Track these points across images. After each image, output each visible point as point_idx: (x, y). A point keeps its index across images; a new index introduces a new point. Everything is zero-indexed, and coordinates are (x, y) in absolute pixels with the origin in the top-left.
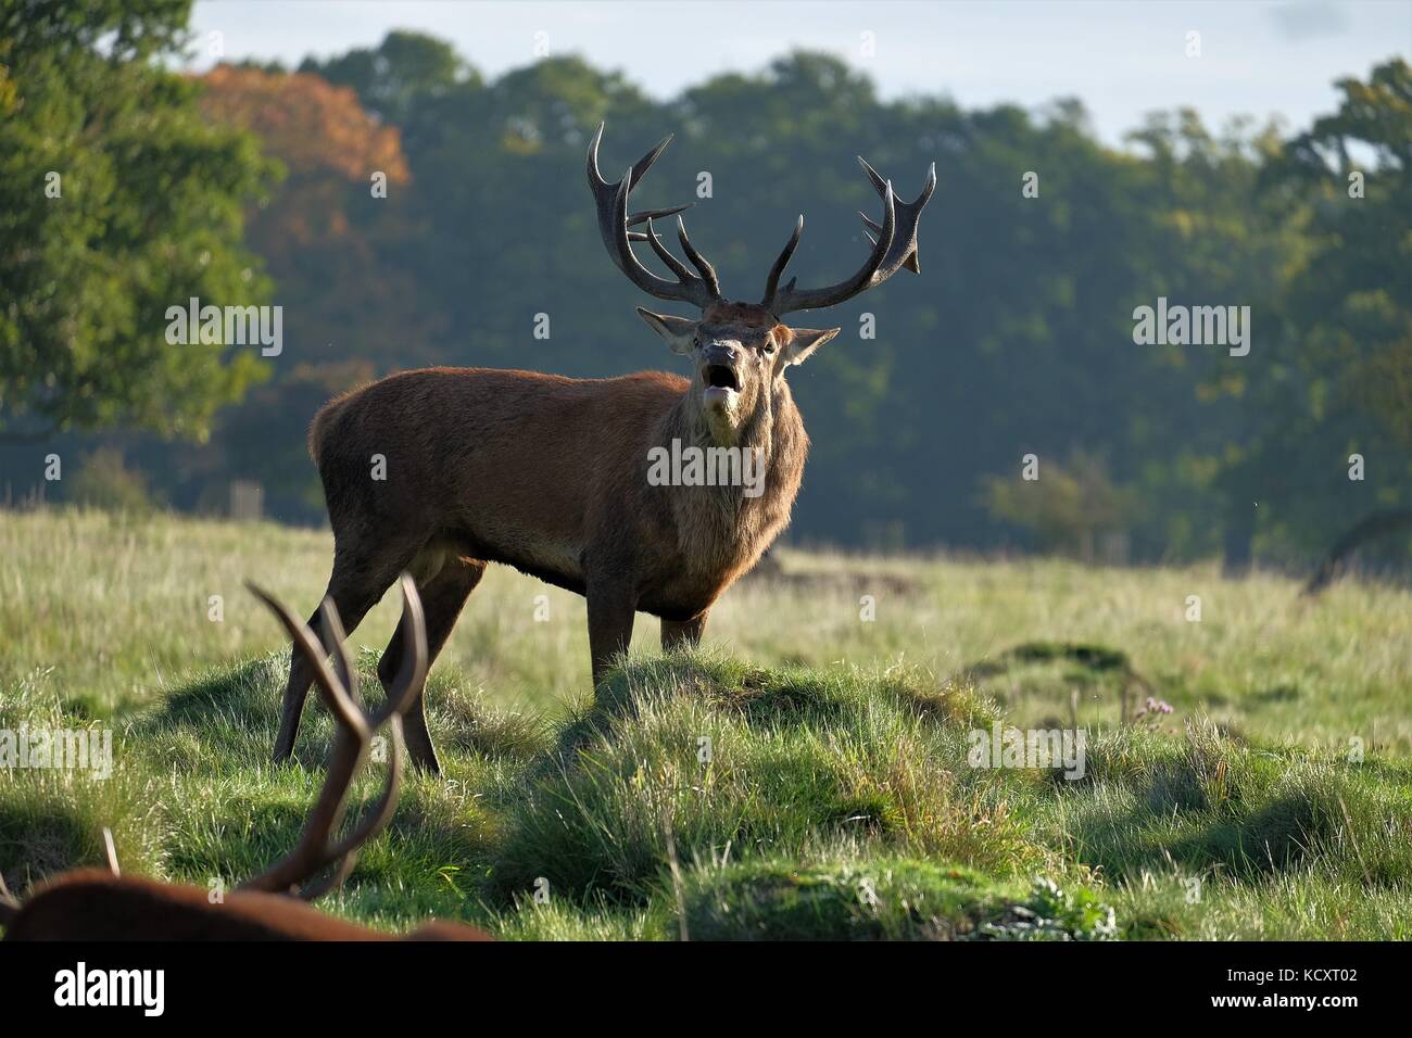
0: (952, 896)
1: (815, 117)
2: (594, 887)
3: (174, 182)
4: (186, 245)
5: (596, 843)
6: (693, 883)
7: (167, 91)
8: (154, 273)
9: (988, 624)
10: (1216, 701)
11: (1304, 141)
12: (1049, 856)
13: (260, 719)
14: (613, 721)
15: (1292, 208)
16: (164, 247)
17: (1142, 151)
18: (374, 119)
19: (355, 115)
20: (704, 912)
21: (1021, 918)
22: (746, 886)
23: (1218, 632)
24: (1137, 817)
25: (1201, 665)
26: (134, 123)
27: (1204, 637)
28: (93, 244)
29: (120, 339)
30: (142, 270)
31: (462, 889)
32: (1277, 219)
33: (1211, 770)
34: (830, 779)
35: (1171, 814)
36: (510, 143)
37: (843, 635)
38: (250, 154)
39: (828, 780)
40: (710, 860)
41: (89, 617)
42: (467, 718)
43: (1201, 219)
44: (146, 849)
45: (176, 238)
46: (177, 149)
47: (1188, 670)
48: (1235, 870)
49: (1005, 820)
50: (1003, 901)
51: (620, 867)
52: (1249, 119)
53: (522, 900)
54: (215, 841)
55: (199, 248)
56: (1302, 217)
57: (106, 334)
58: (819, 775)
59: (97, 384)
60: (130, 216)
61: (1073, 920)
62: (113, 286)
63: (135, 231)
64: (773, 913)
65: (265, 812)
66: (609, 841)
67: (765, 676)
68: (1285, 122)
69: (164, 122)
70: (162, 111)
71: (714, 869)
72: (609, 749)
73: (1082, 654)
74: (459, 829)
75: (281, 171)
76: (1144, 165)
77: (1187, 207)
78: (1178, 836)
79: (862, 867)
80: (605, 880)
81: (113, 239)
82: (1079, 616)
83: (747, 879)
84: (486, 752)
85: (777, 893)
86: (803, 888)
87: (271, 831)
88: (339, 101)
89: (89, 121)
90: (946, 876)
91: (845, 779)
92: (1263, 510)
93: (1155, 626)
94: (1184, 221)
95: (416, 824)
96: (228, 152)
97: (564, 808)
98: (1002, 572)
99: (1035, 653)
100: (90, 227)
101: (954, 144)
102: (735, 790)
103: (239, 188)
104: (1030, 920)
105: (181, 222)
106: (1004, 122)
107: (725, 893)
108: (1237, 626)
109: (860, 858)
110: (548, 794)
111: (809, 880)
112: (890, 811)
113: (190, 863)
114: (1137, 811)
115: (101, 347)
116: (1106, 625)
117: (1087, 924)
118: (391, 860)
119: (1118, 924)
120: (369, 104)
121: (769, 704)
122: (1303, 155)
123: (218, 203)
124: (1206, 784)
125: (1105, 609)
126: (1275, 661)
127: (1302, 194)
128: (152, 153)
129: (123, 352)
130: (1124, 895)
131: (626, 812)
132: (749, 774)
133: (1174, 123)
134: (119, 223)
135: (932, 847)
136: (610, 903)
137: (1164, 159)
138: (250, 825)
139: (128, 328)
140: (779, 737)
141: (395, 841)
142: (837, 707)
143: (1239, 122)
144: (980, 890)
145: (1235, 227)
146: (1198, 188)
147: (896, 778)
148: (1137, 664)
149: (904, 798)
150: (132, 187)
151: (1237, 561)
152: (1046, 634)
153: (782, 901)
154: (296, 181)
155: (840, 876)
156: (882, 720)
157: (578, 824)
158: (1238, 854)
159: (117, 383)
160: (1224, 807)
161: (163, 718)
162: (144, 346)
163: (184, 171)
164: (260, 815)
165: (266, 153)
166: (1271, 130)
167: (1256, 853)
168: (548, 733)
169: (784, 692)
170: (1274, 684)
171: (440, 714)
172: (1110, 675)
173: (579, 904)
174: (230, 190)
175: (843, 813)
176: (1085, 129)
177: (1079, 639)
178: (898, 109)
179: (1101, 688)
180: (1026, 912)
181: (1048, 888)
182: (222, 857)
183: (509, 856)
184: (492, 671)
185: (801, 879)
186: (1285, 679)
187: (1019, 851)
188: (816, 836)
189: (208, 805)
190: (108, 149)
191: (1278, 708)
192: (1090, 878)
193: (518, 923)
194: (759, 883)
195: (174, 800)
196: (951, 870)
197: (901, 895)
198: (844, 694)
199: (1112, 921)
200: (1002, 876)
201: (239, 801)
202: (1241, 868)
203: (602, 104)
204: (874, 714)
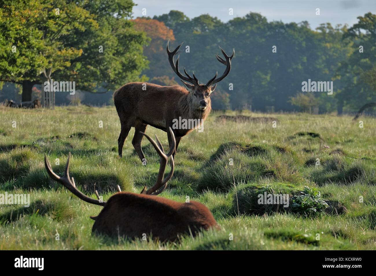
0: (288, 190)
1: (255, 26)
2: (218, 188)
3: (130, 42)
4: (132, 55)
5: (218, 179)
6: (237, 188)
7: (127, 24)
8: (126, 60)
9: (292, 128)
10: (337, 143)
11: (351, 29)
12: (307, 180)
13: (151, 154)
14: (221, 155)
15: (350, 42)
16: (128, 55)
17: (319, 31)
18: (168, 28)
19: (164, 27)
20: (240, 194)
21: (302, 194)
22: (248, 189)
23: (337, 128)
24: (324, 172)
25: (334, 135)
26: (121, 31)
27: (335, 130)
28: (114, 55)
29: (119, 73)
30: (123, 59)
31: (192, 189)
32: (347, 44)
33: (338, 162)
34: (264, 166)
35: (330, 171)
36: (195, 32)
37: (263, 131)
38: (144, 36)
39: (263, 166)
40: (241, 183)
41: (115, 130)
42: (192, 153)
43: (332, 45)
44: (131, 182)
45: (130, 53)
46: (130, 36)
47: (331, 137)
48: (343, 182)
49: (298, 174)
50: (298, 191)
51: (223, 184)
52: (341, 25)
53: (204, 191)
54: (144, 180)
55: (134, 55)
56: (351, 44)
57: (117, 72)
58: (261, 165)
59: (115, 82)
60: (121, 49)
61: (312, 194)
62: (118, 62)
63: (122, 52)
64: (253, 194)
65: (153, 174)
66: (221, 179)
67: (250, 145)
68: (348, 26)
69: (127, 30)
70: (127, 28)
71: (241, 186)
72: (220, 161)
73: (311, 134)
74: (191, 177)
75: (150, 39)
76: (320, 34)
77: (329, 42)
78: (332, 175)
79: (271, 184)
80: (220, 187)
81: (118, 53)
82: (310, 126)
83: (248, 187)
84: (195, 160)
85: (254, 190)
86: (259, 189)
87: (155, 178)
88: (161, 24)
89: (113, 30)
90: (287, 186)
91: (267, 166)
92: (345, 102)
93: (325, 128)
94: (328, 45)
95: (183, 176)
96: (140, 36)
97: (212, 173)
98: (294, 116)
99: (302, 134)
100: (113, 51)
101: (283, 31)
102: (245, 168)
103: (142, 43)
104: (304, 194)
105: (131, 50)
106: (292, 26)
107: (244, 190)
108: (341, 127)
109: (270, 182)
110: (209, 170)
111: (260, 187)
112: (276, 172)
113: (139, 184)
114: (324, 171)
115: (116, 75)
116: (315, 127)
117: (315, 195)
118: (178, 183)
119: (321, 195)
120: (167, 25)
121: (251, 150)
122: (351, 32)
123: (138, 46)
124: (337, 165)
125: (315, 124)
126: (349, 134)
127: (352, 39)
128: (125, 36)
129: (120, 75)
130: (322, 188)
131: (224, 174)
132: (248, 165)
133: (326, 26)
134: (119, 50)
135: (284, 179)
136: (221, 191)
137: (324, 33)
138: (150, 176)
139: (121, 71)
140: (253, 158)
141: (179, 179)
142: (264, 150)
143: (339, 25)
144: (294, 189)
145: (338, 46)
146: (331, 38)
147: (277, 165)
148: (321, 136)
149: (278, 169)
150: (121, 43)
151: (340, 113)
152: (303, 130)
153: (255, 191)
154: (153, 40)
155: (267, 186)
156: (273, 153)
157: (215, 176)
158: (344, 179)
159: (119, 82)
160: (341, 170)
161: (132, 154)
162: (124, 74)
163: (131, 40)
164: (152, 175)
165: (147, 36)
166: (345, 26)
167: (347, 179)
168: (208, 156)
169: (254, 148)
170: (348, 139)
171: (186, 152)
172: (316, 138)
173: (215, 192)
174: (140, 44)
175: (266, 173)
176: (308, 27)
177: (310, 131)
178: (271, 23)
179: (315, 141)
180: (303, 193)
181: (307, 188)
182: (145, 183)
183: (201, 182)
184: (194, 140)
185: (259, 187)
186: (351, 138)
187: (301, 179)
188: (261, 178)
189: (142, 173)
190: (116, 36)
191: (349, 144)
192: (315, 185)
193: (203, 196)
194: (251, 188)
195: (136, 172)
196: (288, 185)
197: (278, 190)
198: (266, 148)
199: (320, 194)
200: (297, 185)
201: (148, 172)
202: (344, 182)
203: (213, 24)
204: (272, 152)
